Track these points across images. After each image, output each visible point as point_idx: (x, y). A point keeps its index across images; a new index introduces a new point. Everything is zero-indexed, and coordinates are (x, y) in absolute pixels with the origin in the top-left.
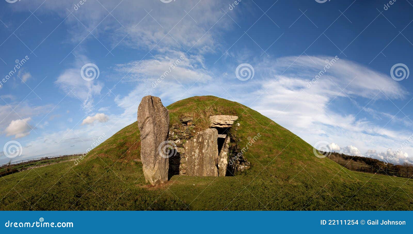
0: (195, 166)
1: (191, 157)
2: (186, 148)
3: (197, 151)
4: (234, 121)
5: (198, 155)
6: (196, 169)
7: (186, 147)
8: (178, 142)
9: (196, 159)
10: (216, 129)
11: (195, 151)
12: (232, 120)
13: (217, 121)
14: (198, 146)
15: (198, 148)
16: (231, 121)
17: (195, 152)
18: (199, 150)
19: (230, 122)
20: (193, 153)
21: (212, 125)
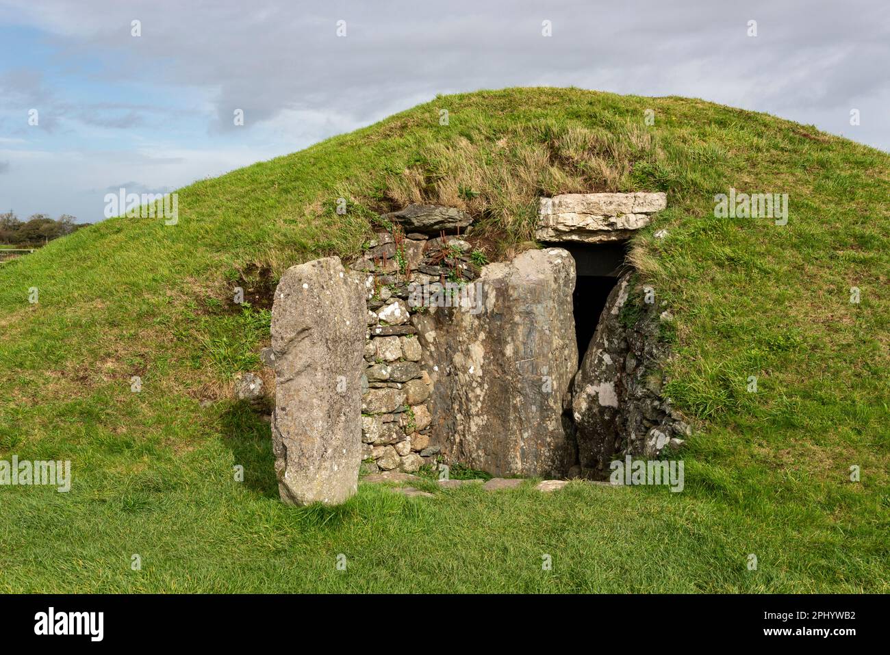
0: (468, 415)
1: (449, 374)
2: (427, 335)
3: (478, 350)
4: (646, 213)
5: (482, 366)
6: (474, 429)
7: (426, 331)
8: (393, 313)
9: (474, 384)
10: (565, 253)
11: (468, 350)
12: (638, 210)
13: (571, 219)
14: (481, 327)
15: (482, 336)
16: (632, 217)
17: (467, 354)
18: (485, 347)
19: (628, 221)
20: (458, 359)
21: (547, 235)
